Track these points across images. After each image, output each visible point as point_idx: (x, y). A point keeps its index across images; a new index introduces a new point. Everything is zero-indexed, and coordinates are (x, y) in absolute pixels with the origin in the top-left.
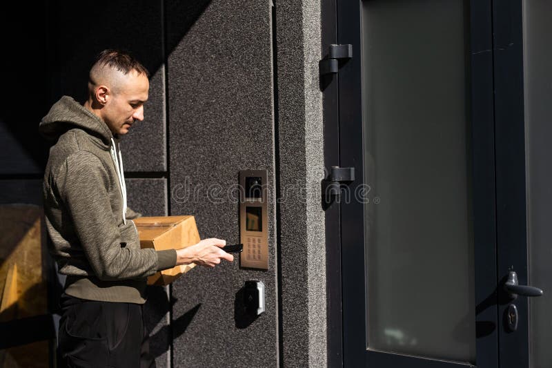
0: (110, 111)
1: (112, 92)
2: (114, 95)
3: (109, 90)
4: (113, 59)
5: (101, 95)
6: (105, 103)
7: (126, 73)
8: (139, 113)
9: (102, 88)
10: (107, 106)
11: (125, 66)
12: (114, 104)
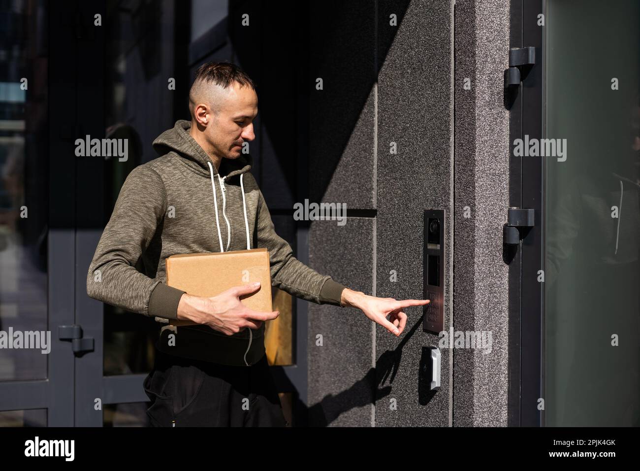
0: (213, 132)
1: (212, 110)
2: (215, 113)
3: (208, 108)
4: (211, 73)
5: (201, 115)
6: (206, 124)
7: (226, 87)
8: (248, 132)
9: (200, 107)
10: (209, 126)
11: (224, 79)
12: (216, 123)
